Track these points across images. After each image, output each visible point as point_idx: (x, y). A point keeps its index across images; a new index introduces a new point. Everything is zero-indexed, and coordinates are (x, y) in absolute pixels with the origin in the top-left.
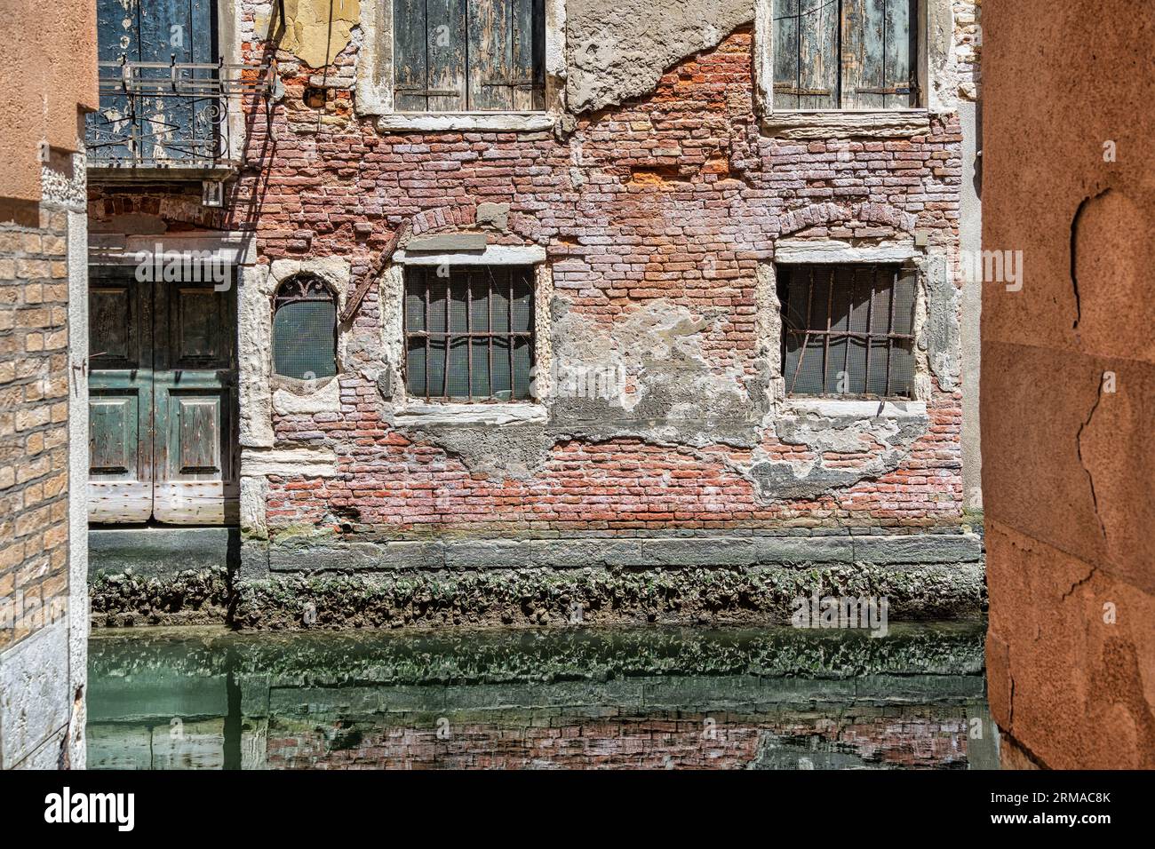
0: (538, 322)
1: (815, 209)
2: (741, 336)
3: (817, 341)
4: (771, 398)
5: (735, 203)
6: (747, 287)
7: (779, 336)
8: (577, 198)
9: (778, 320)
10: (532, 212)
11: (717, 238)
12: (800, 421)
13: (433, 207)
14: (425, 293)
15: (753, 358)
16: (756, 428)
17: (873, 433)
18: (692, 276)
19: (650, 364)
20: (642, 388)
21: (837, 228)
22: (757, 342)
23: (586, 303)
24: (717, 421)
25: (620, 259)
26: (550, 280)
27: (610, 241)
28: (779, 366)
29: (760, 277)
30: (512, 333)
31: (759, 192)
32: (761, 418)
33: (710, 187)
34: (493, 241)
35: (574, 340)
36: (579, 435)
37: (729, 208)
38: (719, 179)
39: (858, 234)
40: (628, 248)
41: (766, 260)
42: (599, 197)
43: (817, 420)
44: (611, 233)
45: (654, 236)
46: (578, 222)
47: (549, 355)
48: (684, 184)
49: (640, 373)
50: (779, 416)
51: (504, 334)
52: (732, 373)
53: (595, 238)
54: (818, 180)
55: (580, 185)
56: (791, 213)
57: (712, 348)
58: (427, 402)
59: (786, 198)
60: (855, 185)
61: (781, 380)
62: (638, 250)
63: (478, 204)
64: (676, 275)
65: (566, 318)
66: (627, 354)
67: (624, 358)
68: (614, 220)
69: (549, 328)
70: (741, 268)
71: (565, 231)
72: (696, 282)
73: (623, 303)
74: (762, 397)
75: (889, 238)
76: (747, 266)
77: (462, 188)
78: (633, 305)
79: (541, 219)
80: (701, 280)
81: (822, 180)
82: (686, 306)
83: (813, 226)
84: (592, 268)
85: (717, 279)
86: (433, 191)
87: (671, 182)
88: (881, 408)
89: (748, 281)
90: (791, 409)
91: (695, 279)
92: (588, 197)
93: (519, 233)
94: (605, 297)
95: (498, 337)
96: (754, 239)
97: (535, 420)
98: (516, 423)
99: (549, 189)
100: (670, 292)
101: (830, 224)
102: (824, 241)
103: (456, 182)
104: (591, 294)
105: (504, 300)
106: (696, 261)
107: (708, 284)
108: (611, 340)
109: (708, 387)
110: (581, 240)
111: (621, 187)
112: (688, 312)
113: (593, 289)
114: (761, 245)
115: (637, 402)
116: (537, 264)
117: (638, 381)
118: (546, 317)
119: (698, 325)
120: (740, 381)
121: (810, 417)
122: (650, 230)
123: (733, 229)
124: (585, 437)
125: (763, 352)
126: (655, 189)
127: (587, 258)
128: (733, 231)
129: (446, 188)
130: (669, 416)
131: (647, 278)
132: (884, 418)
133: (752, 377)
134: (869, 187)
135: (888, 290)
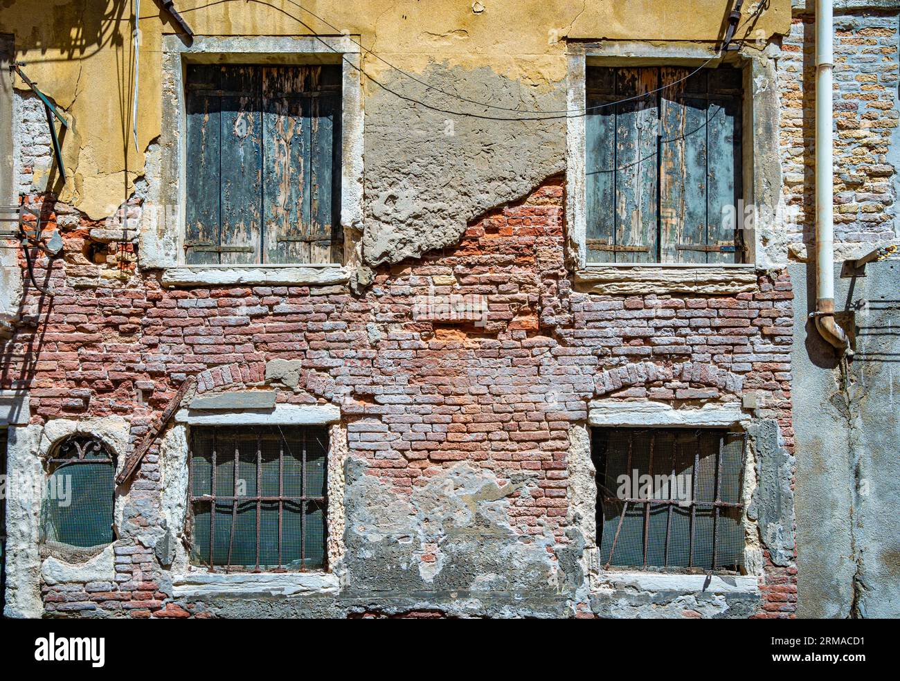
0: (330, 485)
1: (633, 368)
2: (552, 502)
3: (637, 509)
4: (585, 569)
5: (546, 361)
6: (558, 449)
7: (594, 503)
8: (374, 355)
9: (593, 485)
10: (326, 370)
11: (525, 398)
12: (618, 595)
13: (219, 364)
14: (211, 455)
15: (565, 525)
16: (568, 602)
17: (699, 610)
18: (498, 438)
19: (452, 532)
20: (442, 556)
21: (657, 389)
22: (570, 508)
23: (383, 465)
24: (525, 594)
25: (421, 419)
26: (345, 441)
27: (409, 400)
28: (593, 534)
29: (573, 440)
30: (304, 497)
31: (571, 350)
32: (573, 591)
33: (518, 344)
34: (284, 399)
35: (369, 505)
36: (373, 607)
37: (539, 366)
38: (528, 336)
39: (680, 394)
40: (429, 407)
41: (580, 422)
42: (398, 353)
43: (635, 593)
44: (411, 391)
45: (457, 395)
46: (375, 379)
47: (342, 521)
48: (489, 341)
49: (441, 540)
50: (595, 589)
51: (296, 499)
52: (542, 541)
53: (393, 396)
54: (635, 338)
55: (378, 341)
56: (606, 372)
57: (520, 515)
58: (211, 570)
59: (600, 357)
60: (676, 343)
61: (596, 550)
62: (440, 409)
63: (268, 360)
64: (480, 436)
65: (360, 482)
66: (427, 520)
67: (424, 525)
68: (414, 378)
69: (342, 491)
70: (551, 430)
71: (361, 389)
72: (502, 444)
73: (423, 465)
74: (575, 569)
75: (714, 400)
76: (560, 428)
77: (251, 345)
78: (434, 467)
79: (335, 377)
80: (509, 442)
81: (640, 337)
82: (492, 469)
83: (630, 386)
84: (390, 429)
85: (526, 441)
86: (219, 347)
87: (477, 339)
88: (707, 583)
89: (559, 444)
90: (607, 582)
91: (501, 440)
92: (386, 353)
93: (311, 391)
94: (403, 459)
95: (289, 502)
96: (566, 399)
97: (326, 590)
98: (305, 594)
99: (344, 345)
100: (474, 454)
101: (648, 384)
102: (643, 402)
103: (244, 338)
104: (388, 456)
105: (296, 463)
106: (502, 422)
107: (515, 446)
108: (410, 506)
109: (516, 556)
110: (379, 399)
111: (423, 344)
112: (494, 475)
113: (390, 450)
114: (574, 405)
115: (437, 572)
116: (329, 425)
117: (438, 549)
118: (339, 479)
119: (504, 490)
120: (551, 551)
121: (629, 591)
122: (453, 389)
123: (542, 388)
124: (380, 609)
125: (576, 519)
126: (458, 345)
127: (384, 418)
128: (543, 391)
129: (233, 344)
130: (473, 588)
131: (449, 439)
132: (710, 593)
133: (564, 546)
134: (692, 345)
135: (714, 455)
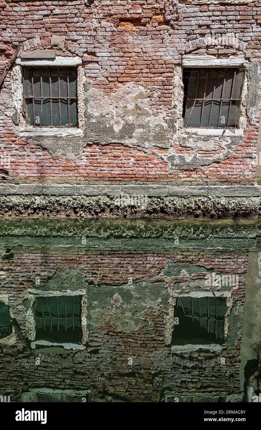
0: (79, 92)
1: (201, 40)
2: (166, 99)
3: (199, 103)
4: (177, 127)
5: (166, 36)
6: (169, 77)
7: (182, 100)
8: (95, 34)
9: (182, 92)
10: (75, 41)
11: (157, 54)
12: (189, 137)
13: (32, 38)
14: (31, 79)
15: (170, 109)
16: (170, 140)
17: (220, 143)
18: (145, 72)
19: (126, 112)
20: (122, 122)
21: (211, 49)
22: (172, 102)
23: (99, 84)
24: (154, 137)
25: (114, 63)
26: (84, 73)
27: (110, 55)
28: (181, 113)
29: (175, 73)
30: (68, 97)
31: (176, 32)
32: (172, 136)
33: (154, 29)
34: (59, 54)
35: (94, 100)
36: (96, 142)
37: (163, 39)
38: (159, 25)
39: (220, 52)
40: (118, 58)
41: (179, 65)
42: (105, 33)
43: (196, 137)
44: (110, 51)
45: (129, 52)
46: (95, 45)
47: (84, 107)
48: (143, 28)
49: (122, 115)
50: (181, 135)
51: (65, 98)
52: (161, 116)
53: (103, 53)
54: (203, 25)
55: (96, 28)
56: (190, 42)
57: (153, 105)
58: (34, 127)
59: (188, 35)
60: (220, 28)
61: (182, 119)
62: (122, 59)
63: (51, 36)
64: (138, 71)
65: (90, 91)
66: (116, 107)
67: (115, 109)
68: (112, 45)
69: (83, 95)
70: (167, 68)
71: (90, 50)
72: (147, 75)
73: (115, 84)
74: (173, 127)
75: (234, 54)
76: (170, 67)
77: (44, 29)
78: (119, 85)
79: (79, 44)
80: (150, 74)
81: (206, 25)
82: (142, 85)
83: (200, 48)
84: (102, 68)
85: (156, 73)
86: (31, 30)
87: (138, 27)
88: (224, 132)
89: (170, 74)
90: (186, 132)
91: (147, 73)
92: (100, 33)
93: (70, 51)
94: (107, 81)
95: (63, 99)
96: (174, 54)
97: (78, 135)
98: (70, 136)
99: (83, 29)
100: (135, 79)
101: (208, 47)
102: (205, 55)
103: (41, 26)
104: (101, 80)
105: (65, 83)
106: (147, 65)
107: (152, 75)
108: (110, 101)
109: (151, 122)
110: (98, 55)
111: (115, 29)
112: (143, 88)
113: (102, 77)
114: (176, 57)
115: (120, 128)
116: (77, 66)
117: (121, 119)
118: (82, 90)
119: (147, 94)
120: (164, 120)
121: (194, 136)
122: (127, 50)
123: (164, 49)
124: (99, 143)
125: (175, 107)
126: (130, 30)
127: (99, 63)
128: (164, 51)
129: (37, 29)
130: (134, 134)
131: (126, 72)
132: (225, 136)
133: (170, 118)
134: (227, 29)
135: (232, 79)
